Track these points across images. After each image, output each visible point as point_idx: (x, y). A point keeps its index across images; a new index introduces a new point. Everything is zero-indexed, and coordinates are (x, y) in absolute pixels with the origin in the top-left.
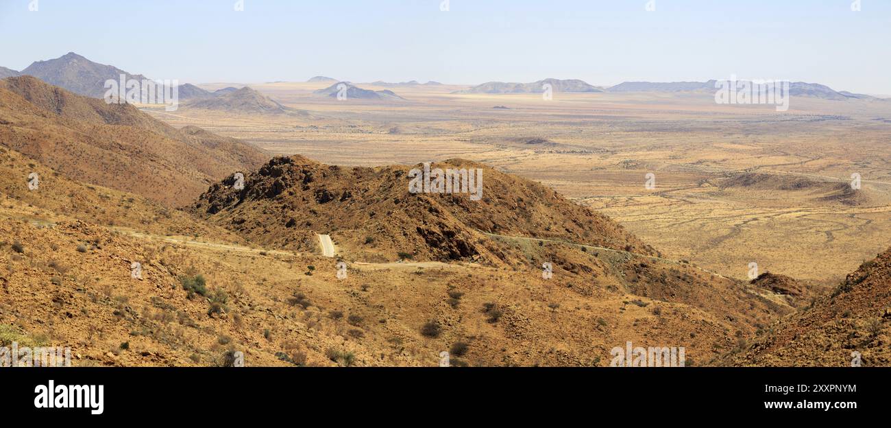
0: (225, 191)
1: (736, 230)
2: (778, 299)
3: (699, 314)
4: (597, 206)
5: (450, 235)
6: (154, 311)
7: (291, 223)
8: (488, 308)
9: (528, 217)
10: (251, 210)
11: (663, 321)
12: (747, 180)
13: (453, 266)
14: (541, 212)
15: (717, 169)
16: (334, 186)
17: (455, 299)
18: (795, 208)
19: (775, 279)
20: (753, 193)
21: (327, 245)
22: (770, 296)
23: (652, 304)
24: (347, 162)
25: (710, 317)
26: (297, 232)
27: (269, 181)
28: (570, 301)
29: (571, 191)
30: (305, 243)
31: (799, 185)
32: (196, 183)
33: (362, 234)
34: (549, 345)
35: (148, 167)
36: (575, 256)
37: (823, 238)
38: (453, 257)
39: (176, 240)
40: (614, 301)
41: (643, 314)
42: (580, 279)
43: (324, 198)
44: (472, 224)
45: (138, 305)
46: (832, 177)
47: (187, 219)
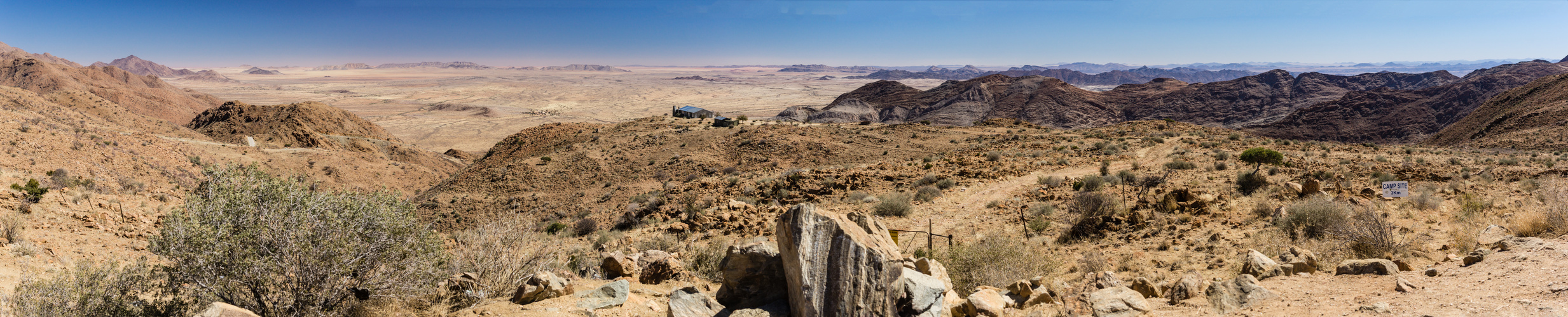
0: (203, 118)
1: (437, 130)
2: (457, 161)
3: (423, 169)
4: (373, 121)
5: (307, 135)
6: (178, 173)
7: (234, 132)
8: (326, 168)
9: (342, 127)
10: (216, 126)
11: (406, 172)
12: (440, 107)
13: (309, 150)
14: (348, 125)
15: (428, 102)
16: (254, 115)
17: (311, 164)
18: (463, 119)
19: (455, 152)
20: (443, 113)
21: (251, 141)
22: (453, 159)
23: (401, 164)
24: (259, 103)
25: (427, 170)
26: (237, 136)
27: (223, 113)
28: (363, 164)
29: (361, 113)
30: (241, 141)
31: (464, 109)
32: (190, 115)
33: (267, 136)
34: (354, 185)
35: (168, 107)
36: (364, 144)
37: (476, 133)
38: (309, 145)
39: (184, 140)
40: (384, 164)
41: (397, 169)
42: (367, 155)
43: (248, 120)
44: (317, 130)
45: (170, 170)
46: (480, 104)
47: (187, 131)
